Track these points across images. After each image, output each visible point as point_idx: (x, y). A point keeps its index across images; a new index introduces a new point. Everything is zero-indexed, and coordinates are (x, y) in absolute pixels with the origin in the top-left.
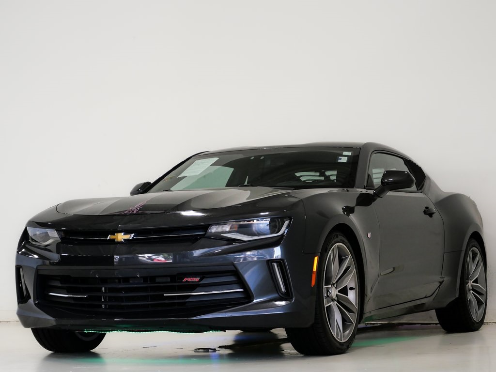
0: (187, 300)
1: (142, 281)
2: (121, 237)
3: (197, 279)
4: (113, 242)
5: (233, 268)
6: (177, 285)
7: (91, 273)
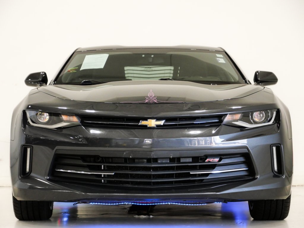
0: (207, 178)
1: (169, 161)
2: (152, 123)
3: (217, 160)
4: (145, 127)
5: (247, 151)
6: (199, 165)
7: (125, 153)
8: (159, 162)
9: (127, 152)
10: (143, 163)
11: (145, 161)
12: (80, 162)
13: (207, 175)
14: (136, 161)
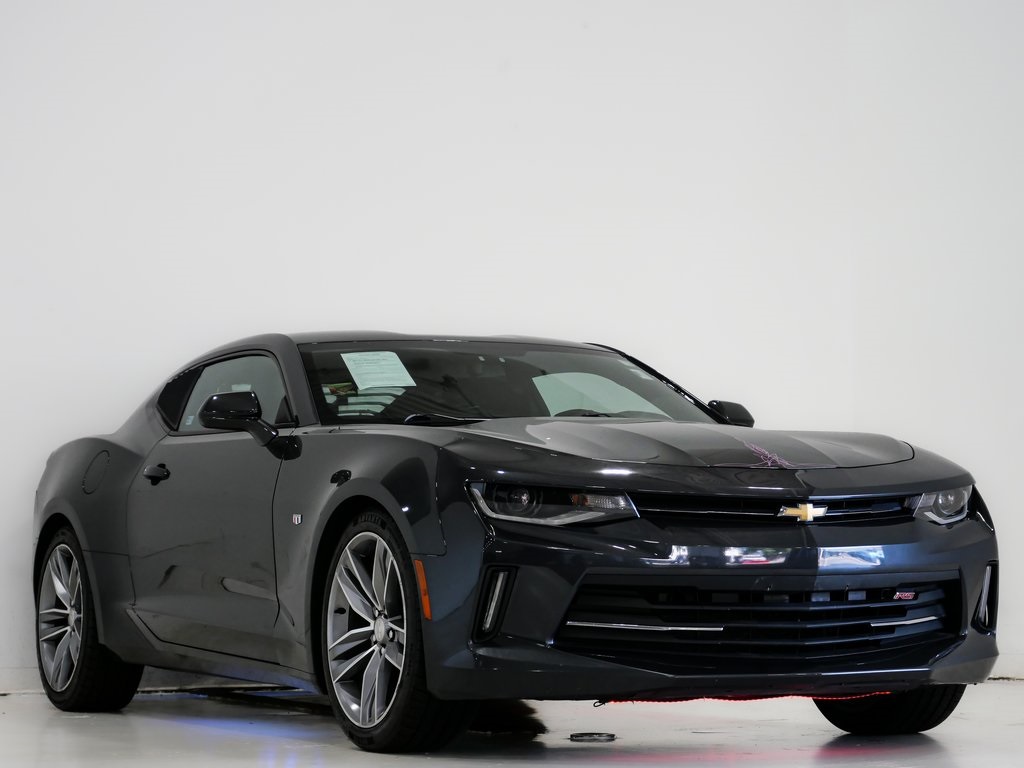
1: (829, 599)
2: (808, 512)
3: (909, 595)
4: (792, 521)
5: (958, 576)
7: (757, 581)
8: (814, 600)
9: (762, 578)
10: (782, 603)
11: (787, 598)
12: (643, 604)
13: (891, 629)
14: (767, 598)
